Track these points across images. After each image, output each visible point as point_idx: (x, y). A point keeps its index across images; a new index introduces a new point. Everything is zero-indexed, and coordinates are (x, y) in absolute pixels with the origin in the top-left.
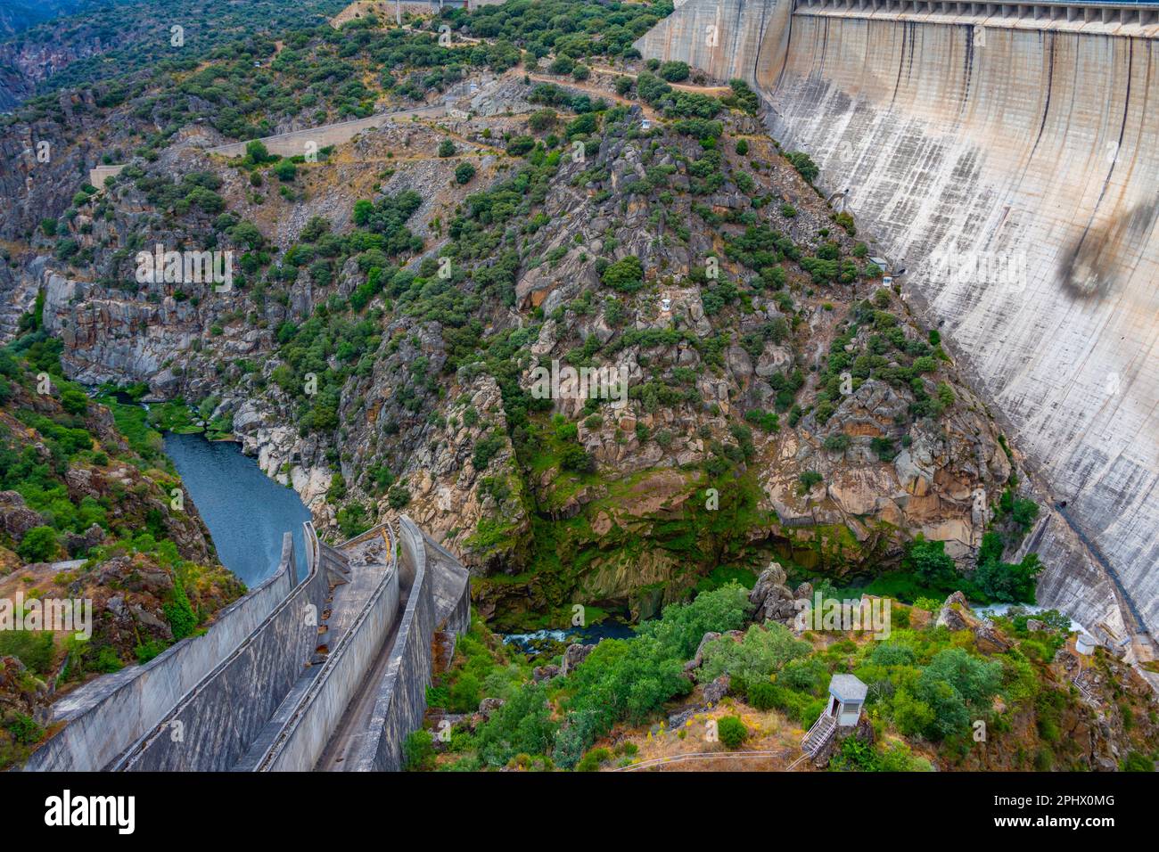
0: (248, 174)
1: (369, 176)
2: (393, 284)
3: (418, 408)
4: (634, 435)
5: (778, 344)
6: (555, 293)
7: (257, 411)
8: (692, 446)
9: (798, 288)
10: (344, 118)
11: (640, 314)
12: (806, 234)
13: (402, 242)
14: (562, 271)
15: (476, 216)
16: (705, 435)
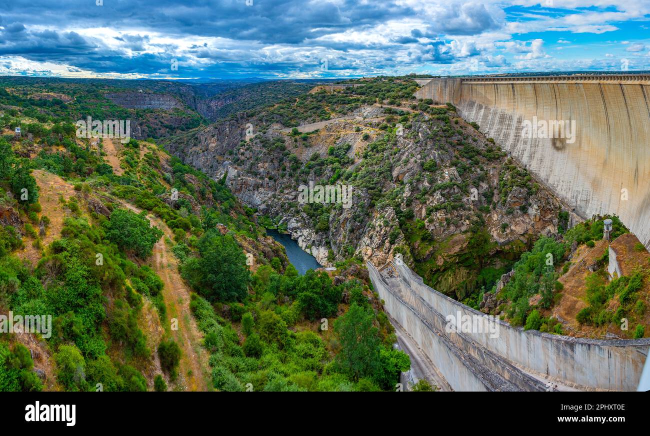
0: (293, 138)
1: (332, 138)
2: (345, 175)
3: (361, 222)
4: (445, 223)
5: (483, 182)
6: (407, 174)
7: (297, 222)
8: (465, 223)
9: (483, 163)
10: (321, 120)
11: (439, 178)
12: (481, 146)
13: (346, 160)
14: (409, 166)
15: (372, 150)
16: (468, 218)
